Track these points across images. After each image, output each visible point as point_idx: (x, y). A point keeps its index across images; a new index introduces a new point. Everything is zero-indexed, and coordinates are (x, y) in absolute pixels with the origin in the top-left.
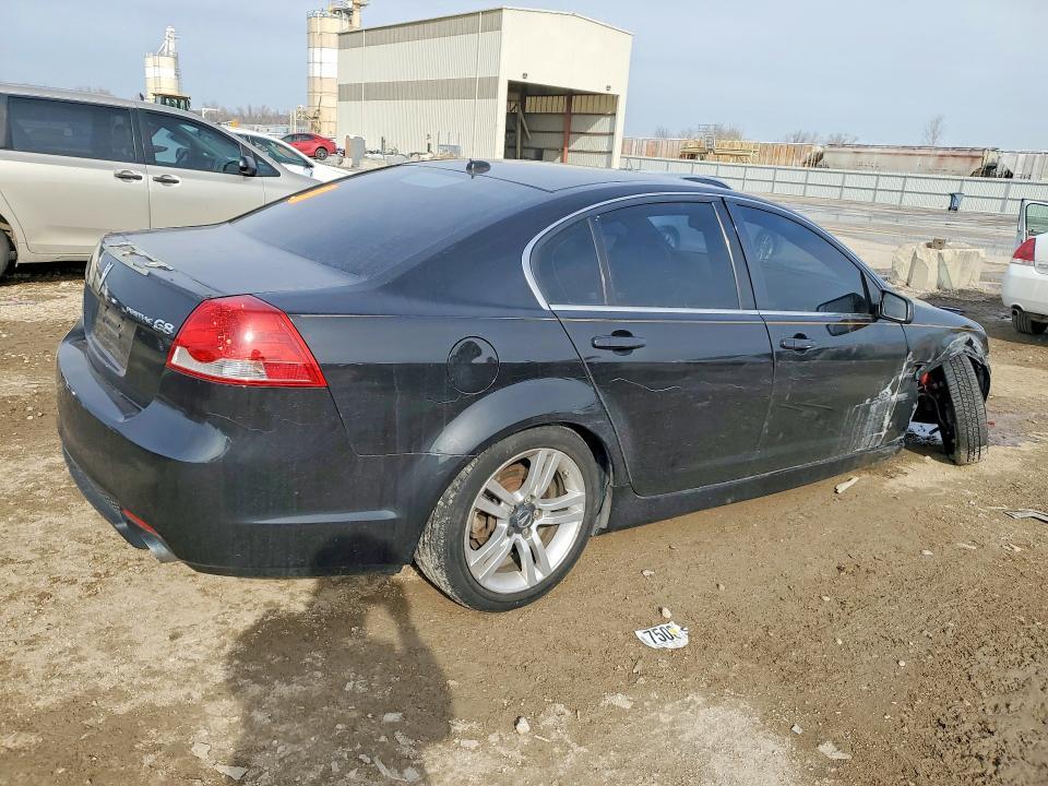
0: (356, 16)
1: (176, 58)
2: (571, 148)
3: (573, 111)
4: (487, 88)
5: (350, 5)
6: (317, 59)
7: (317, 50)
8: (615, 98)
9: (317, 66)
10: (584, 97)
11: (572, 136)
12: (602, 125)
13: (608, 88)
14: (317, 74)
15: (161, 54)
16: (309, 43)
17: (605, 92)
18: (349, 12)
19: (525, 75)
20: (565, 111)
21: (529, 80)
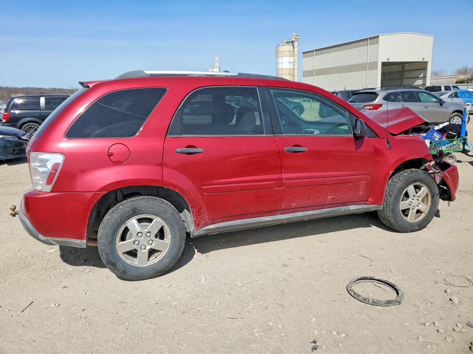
3: (404, 70)
4: (373, 66)
5: (294, 39)
6: (280, 62)
7: (280, 59)
8: (426, 63)
9: (280, 65)
10: (410, 64)
14: (280, 68)
15: (214, 68)
17: (422, 60)
18: (293, 42)
19: (389, 59)
20: (401, 70)
21: (390, 61)
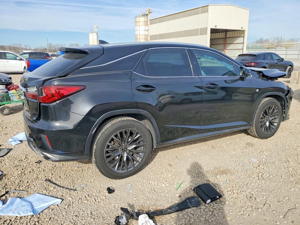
0: (149, 16)
1: (97, 33)
2: (228, 49)
3: (227, 37)
4: (203, 31)
5: (147, 13)
7: (138, 27)
8: (243, 32)
9: (138, 31)
10: (231, 32)
11: (227, 45)
12: (240, 40)
13: (242, 28)
14: (138, 34)
15: (93, 33)
16: (135, 25)
18: (147, 15)
19: (216, 26)
20: (224, 37)
21: (217, 28)
